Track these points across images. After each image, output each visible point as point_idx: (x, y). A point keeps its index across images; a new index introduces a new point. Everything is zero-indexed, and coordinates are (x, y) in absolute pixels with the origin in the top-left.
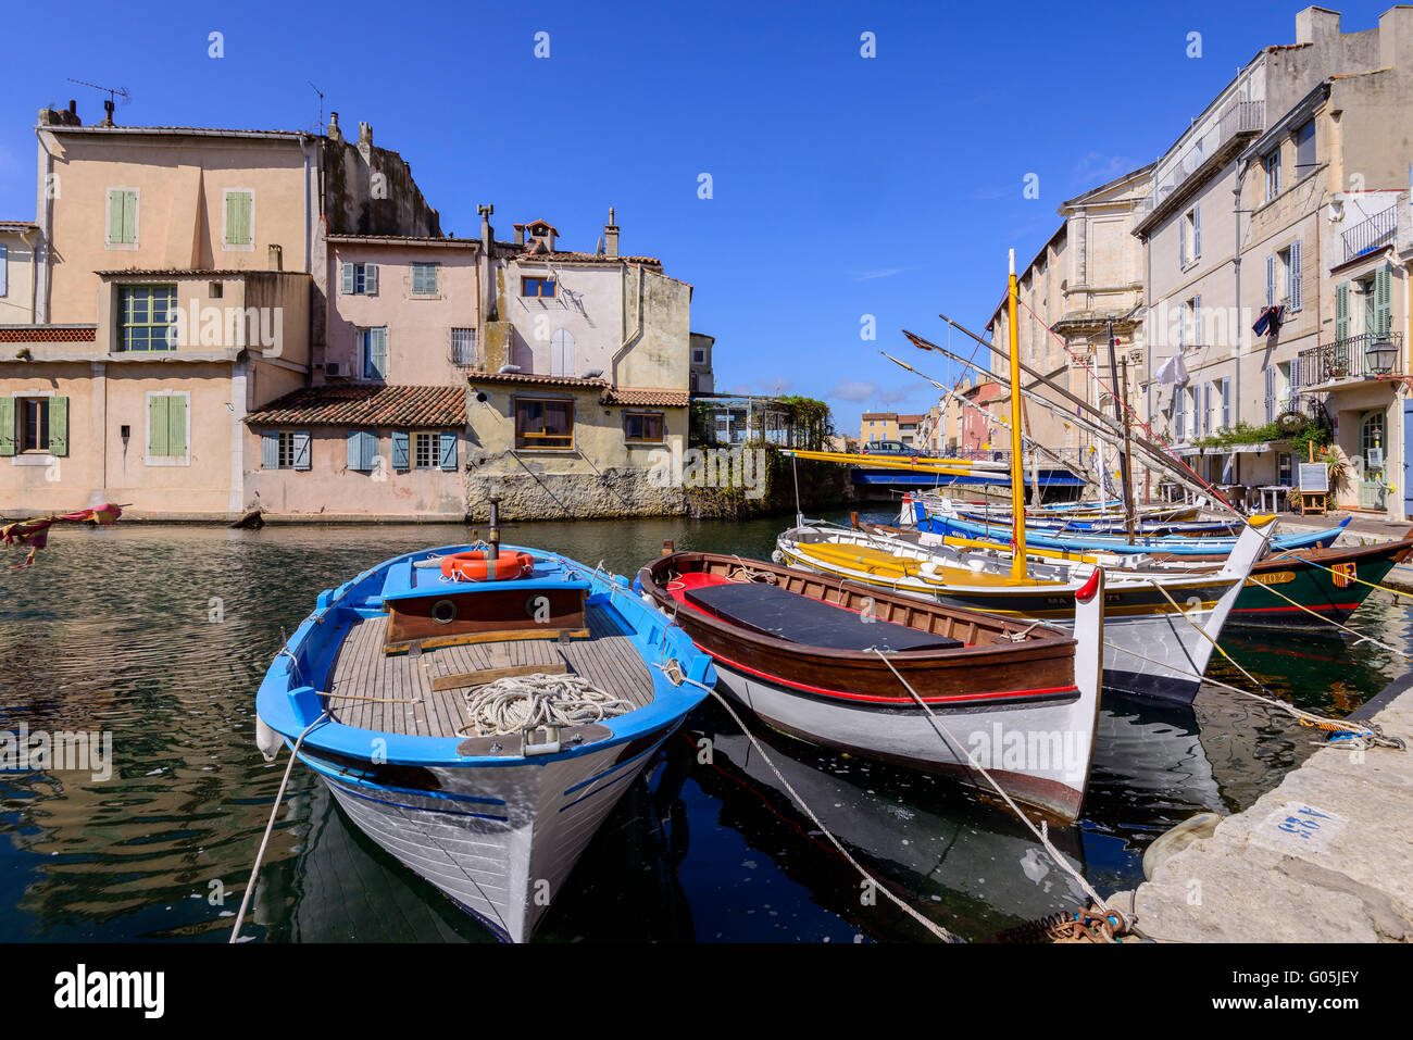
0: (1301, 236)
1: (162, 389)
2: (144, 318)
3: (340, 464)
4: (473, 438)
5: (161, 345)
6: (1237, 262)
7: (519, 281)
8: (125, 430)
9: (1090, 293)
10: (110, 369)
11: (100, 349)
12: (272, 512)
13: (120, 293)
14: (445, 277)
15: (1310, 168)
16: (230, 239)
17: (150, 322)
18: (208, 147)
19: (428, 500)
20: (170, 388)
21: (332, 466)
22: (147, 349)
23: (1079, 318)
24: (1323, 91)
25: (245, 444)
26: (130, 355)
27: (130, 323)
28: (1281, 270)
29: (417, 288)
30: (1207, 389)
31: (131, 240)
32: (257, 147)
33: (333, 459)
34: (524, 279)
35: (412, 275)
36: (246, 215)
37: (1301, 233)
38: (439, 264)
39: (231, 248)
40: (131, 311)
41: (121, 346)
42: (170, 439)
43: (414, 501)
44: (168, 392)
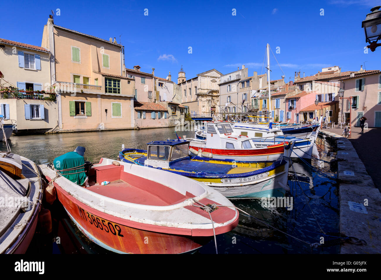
0: (247, 93)
1: (115, 102)
2: (111, 86)
3: (150, 118)
4: (168, 113)
5: (115, 92)
6: (238, 93)
7: (158, 83)
8: (106, 110)
9: (202, 89)
10: (102, 96)
11: (102, 92)
12: (140, 127)
13: (106, 79)
14: (146, 80)
15: (249, 86)
16: (104, 66)
17: (112, 87)
18: (98, 42)
19: (163, 124)
20: (117, 101)
21: (149, 118)
22: (112, 93)
23: (200, 93)
24: (251, 79)
25: (135, 113)
26: (108, 94)
27: (108, 87)
28: (244, 96)
29: (142, 82)
30: (232, 108)
31: (79, 61)
32: (109, 45)
33: (149, 117)
34: (159, 83)
35: (141, 79)
36: (107, 60)
37: (247, 92)
38: (145, 78)
39: (104, 68)
40: (108, 84)
41: (106, 92)
42: (117, 112)
43: (161, 124)
44: (116, 102)
